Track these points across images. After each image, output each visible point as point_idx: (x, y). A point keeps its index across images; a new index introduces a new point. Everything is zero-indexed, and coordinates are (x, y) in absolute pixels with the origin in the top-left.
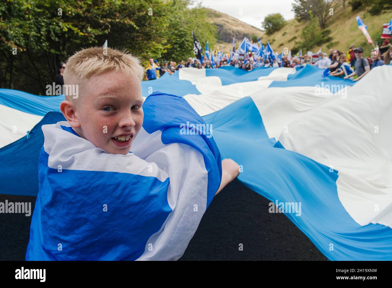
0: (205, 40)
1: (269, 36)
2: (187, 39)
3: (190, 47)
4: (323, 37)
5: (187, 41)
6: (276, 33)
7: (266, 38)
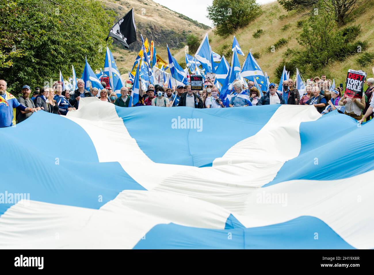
0: (94, 42)
1: (225, 38)
2: (55, 38)
3: (60, 56)
4: (347, 41)
5: (54, 42)
6: (239, 31)
7: (218, 41)
